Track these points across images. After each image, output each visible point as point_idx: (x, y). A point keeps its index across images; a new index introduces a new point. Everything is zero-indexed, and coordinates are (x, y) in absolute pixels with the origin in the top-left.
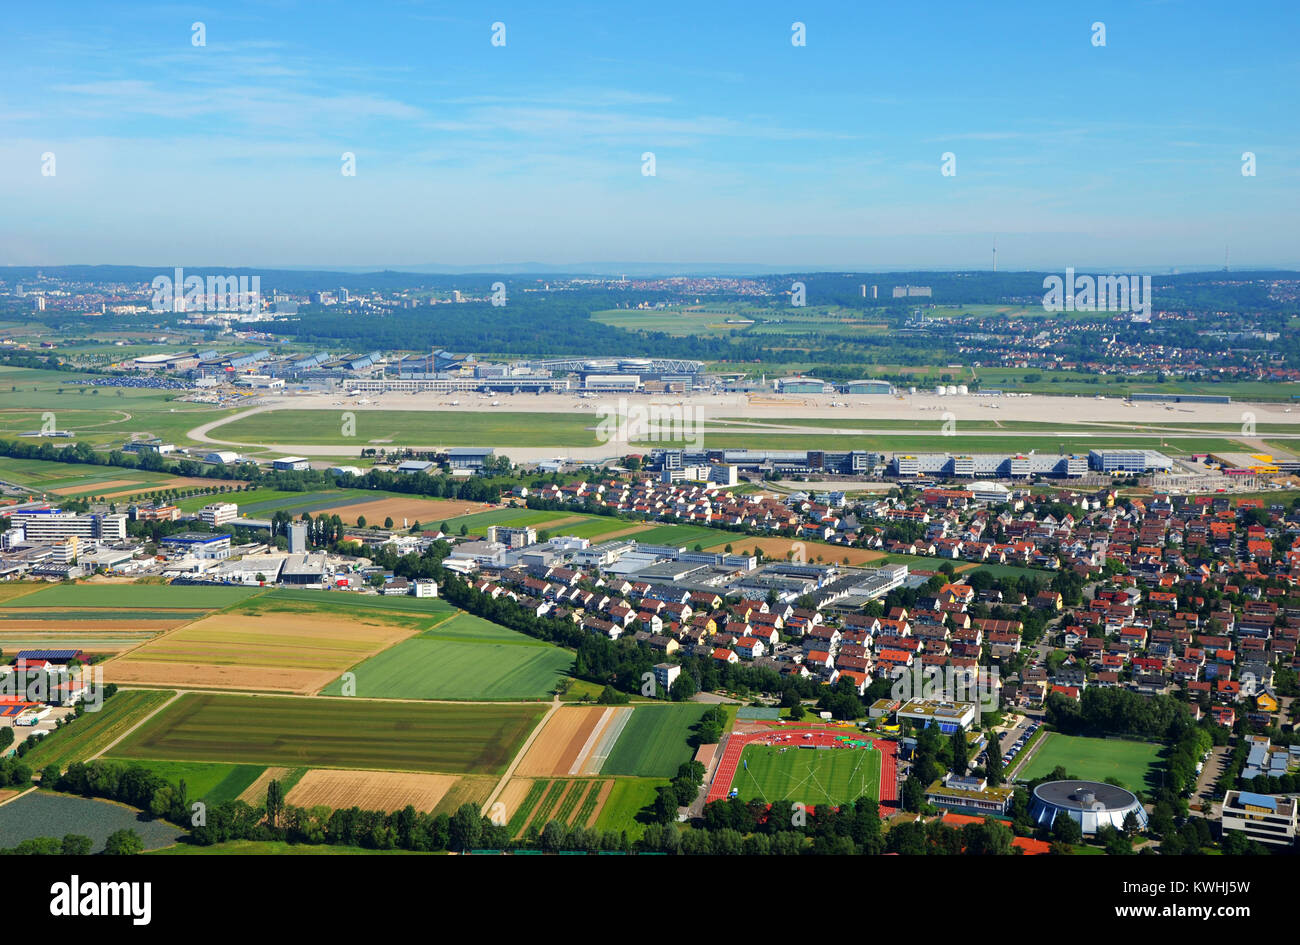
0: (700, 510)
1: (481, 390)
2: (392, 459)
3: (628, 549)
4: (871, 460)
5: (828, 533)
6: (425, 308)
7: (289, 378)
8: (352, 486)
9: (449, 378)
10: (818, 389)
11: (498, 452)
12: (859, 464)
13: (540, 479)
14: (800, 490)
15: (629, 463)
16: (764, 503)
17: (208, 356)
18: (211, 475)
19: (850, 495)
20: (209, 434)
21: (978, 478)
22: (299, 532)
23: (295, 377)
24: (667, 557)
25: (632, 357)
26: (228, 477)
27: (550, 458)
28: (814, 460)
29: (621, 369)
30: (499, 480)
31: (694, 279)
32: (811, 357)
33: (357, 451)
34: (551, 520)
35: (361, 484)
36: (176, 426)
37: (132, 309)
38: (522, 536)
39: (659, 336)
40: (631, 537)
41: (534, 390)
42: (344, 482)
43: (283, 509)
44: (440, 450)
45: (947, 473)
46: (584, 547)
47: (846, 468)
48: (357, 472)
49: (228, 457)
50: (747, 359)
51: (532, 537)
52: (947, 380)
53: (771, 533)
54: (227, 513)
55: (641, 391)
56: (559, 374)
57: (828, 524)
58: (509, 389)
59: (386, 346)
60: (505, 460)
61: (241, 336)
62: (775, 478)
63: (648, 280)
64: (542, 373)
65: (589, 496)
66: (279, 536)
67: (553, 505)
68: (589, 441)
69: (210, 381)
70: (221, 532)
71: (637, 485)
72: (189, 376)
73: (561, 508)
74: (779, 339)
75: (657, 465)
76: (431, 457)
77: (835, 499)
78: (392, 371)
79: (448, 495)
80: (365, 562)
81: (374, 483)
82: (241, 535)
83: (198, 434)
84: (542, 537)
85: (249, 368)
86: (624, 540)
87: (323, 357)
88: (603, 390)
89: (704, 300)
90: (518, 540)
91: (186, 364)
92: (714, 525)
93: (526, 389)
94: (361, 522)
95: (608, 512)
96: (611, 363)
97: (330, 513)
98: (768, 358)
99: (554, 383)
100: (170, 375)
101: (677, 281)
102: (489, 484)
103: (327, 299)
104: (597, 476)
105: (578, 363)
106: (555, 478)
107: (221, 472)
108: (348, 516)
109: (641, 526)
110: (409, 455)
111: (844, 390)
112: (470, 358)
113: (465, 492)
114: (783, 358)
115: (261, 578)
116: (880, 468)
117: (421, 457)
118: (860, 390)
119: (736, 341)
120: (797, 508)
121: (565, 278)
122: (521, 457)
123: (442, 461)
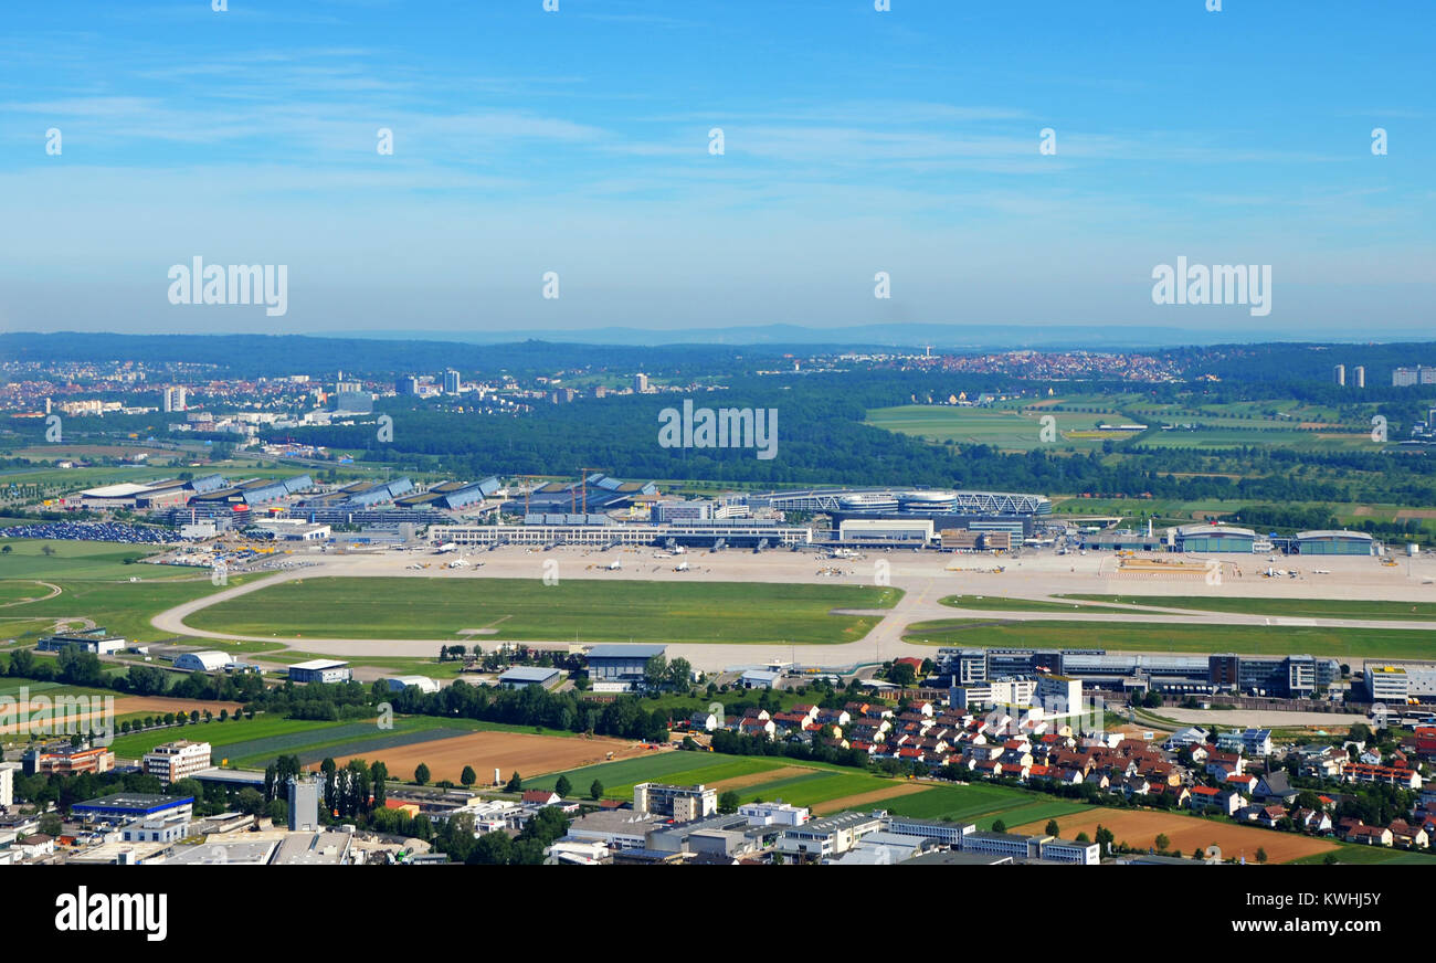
0: (1011, 759)
1: (660, 543)
2: (492, 663)
3: (875, 826)
4: (1322, 673)
5: (1236, 802)
6: (588, 403)
7: (339, 523)
8: (419, 711)
9: (609, 523)
10: (1242, 546)
11: (673, 651)
12: (1300, 681)
13: (742, 699)
14: (1191, 724)
15: (897, 672)
16: (1125, 747)
17: (207, 486)
18: (180, 692)
19: (1279, 735)
20: (187, 621)
22: (308, 793)
23: (349, 521)
24: (942, 841)
25: (926, 489)
26: (209, 695)
27: (762, 663)
28: (1222, 670)
29: (903, 509)
30: (671, 701)
31: (1049, 354)
32: (1243, 489)
33: (432, 648)
34: (748, 773)
35: (432, 707)
36: (132, 608)
37: (96, 407)
38: (692, 801)
39: (979, 452)
40: (879, 805)
41: (751, 543)
42: (407, 703)
43: (290, 753)
44: (576, 648)
46: (800, 822)
47: (1277, 686)
48: (428, 685)
49: (213, 661)
50: (1131, 490)
51: (711, 803)
53: (1133, 802)
54: (192, 759)
55: (935, 546)
56: (798, 516)
57: (1239, 787)
58: (708, 543)
59: (508, 469)
60: (682, 666)
61: (273, 450)
62: (1151, 701)
63: (971, 356)
64: (766, 515)
65: (822, 731)
66: (272, 803)
67: (758, 746)
68: (832, 633)
69: (206, 529)
70: (179, 792)
71: (907, 712)
72: (172, 520)
73: (771, 750)
74: (1188, 458)
75: (945, 677)
76: (558, 660)
77: (1252, 740)
78: (514, 510)
79: (579, 727)
80: (420, 847)
81: (457, 706)
82: (210, 797)
83: (169, 621)
84: (728, 803)
85: (272, 507)
86: (869, 811)
87: (402, 487)
88: (870, 544)
89: (1062, 389)
90: (685, 809)
91: (170, 498)
92: (1034, 785)
93: (739, 542)
94: (422, 774)
95: (851, 759)
96: (886, 498)
97: (369, 759)
98: (1167, 490)
99: (786, 533)
100: (139, 518)
101: (1020, 357)
102: (650, 708)
103: (425, 389)
104: (836, 694)
105: (831, 497)
106: (768, 700)
107: (200, 687)
108: (400, 764)
109: (905, 786)
110: (522, 657)
111: (1292, 549)
112: (650, 489)
113: (611, 721)
114: (1189, 492)
116: (1338, 688)
117: (542, 659)
118: (1318, 547)
119: (1111, 461)
120: (1184, 757)
121: (831, 350)
122: (708, 660)
123: (577, 668)
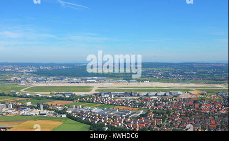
0: (108, 102)
1: (69, 83)
2: (55, 94)
4: (135, 93)
5: (129, 105)
6: (58, 69)
9: (64, 81)
10: (125, 82)
11: (74, 93)
12: (133, 94)
13: (81, 97)
14: (124, 98)
15: (95, 94)
16: (118, 101)
17: (23, 77)
18: (25, 97)
19: (132, 99)
20: (24, 90)
21: (152, 96)
22: (42, 107)
23: (38, 81)
24: (103, 110)
25: (94, 77)
26: (28, 98)
27: (82, 94)
28: (126, 93)
29: (92, 79)
32: (123, 77)
33: (50, 93)
34: (84, 104)
35: (51, 98)
36: (19, 89)
37: (8, 70)
39: (98, 73)
41: (78, 82)
42: (48, 98)
43: (38, 103)
44: (63, 93)
45: (147, 95)
46: (90, 108)
47: (131, 95)
48: (50, 97)
49: (28, 94)
50: (113, 77)
51: (81, 107)
52: (145, 80)
53: (120, 106)
54: (29, 104)
55: (96, 82)
56: (82, 80)
58: (74, 82)
59: (53, 75)
60: (75, 94)
61: (27, 74)
62: (120, 96)
64: (79, 80)
65: (89, 100)
66: (38, 107)
67: (83, 101)
68: (88, 91)
69: (23, 82)
70: (28, 107)
71: (97, 98)
72: (20, 81)
73: (85, 102)
74: (118, 74)
75: (100, 95)
76: (62, 94)
77: (130, 100)
78: (54, 80)
79: (66, 100)
80: (53, 111)
81: (53, 98)
82: (32, 107)
83: (22, 91)
84: (82, 107)
85: (30, 79)
86: (96, 107)
87: (42, 77)
88: (89, 82)
90: (78, 107)
91: (19, 79)
92: (110, 104)
93: (77, 82)
94: (52, 105)
95: (92, 102)
97: (46, 103)
98: (116, 77)
99: (81, 82)
100: (16, 81)
102: (72, 98)
103: (41, 68)
104: (90, 97)
105: (85, 78)
106: (83, 97)
108: (49, 104)
109: (98, 105)
110: (58, 94)
111: (129, 82)
112: (67, 77)
113: (69, 99)
114: (118, 77)
115: (36, 114)
116: (136, 95)
117: (61, 94)
118: (132, 82)
119: (110, 74)
120: (124, 101)
122: (77, 94)
123: (64, 94)
